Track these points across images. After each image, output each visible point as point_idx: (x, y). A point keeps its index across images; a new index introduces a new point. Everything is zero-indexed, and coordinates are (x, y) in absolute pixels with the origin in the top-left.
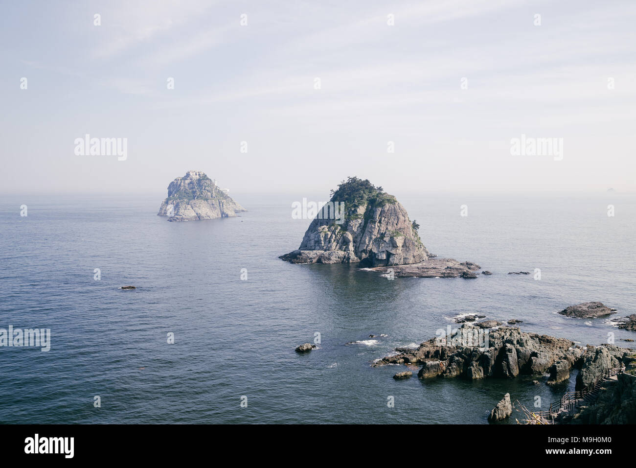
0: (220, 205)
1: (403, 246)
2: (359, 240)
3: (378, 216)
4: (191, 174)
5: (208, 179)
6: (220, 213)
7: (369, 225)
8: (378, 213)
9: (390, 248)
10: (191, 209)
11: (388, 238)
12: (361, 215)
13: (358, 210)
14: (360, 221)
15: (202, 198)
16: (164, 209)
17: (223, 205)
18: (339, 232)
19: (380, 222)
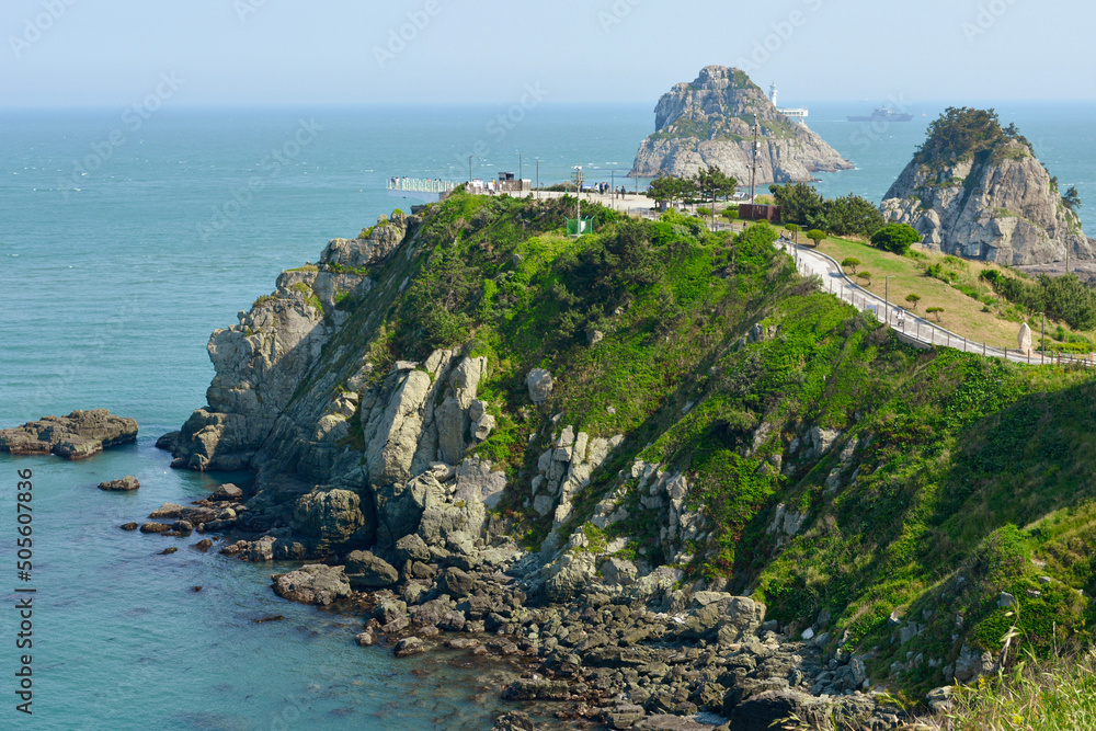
0: (771, 153)
1: (1013, 235)
2: (951, 224)
3: (988, 182)
4: (711, 74)
5: (751, 86)
6: (771, 173)
7: (971, 198)
8: (989, 176)
9: (989, 237)
10: (701, 161)
11: (987, 220)
12: (959, 179)
13: (954, 171)
14: (956, 190)
15: (728, 137)
16: (643, 161)
17: (778, 153)
18: (917, 210)
19: (991, 193)
